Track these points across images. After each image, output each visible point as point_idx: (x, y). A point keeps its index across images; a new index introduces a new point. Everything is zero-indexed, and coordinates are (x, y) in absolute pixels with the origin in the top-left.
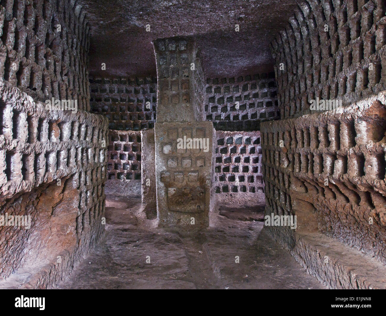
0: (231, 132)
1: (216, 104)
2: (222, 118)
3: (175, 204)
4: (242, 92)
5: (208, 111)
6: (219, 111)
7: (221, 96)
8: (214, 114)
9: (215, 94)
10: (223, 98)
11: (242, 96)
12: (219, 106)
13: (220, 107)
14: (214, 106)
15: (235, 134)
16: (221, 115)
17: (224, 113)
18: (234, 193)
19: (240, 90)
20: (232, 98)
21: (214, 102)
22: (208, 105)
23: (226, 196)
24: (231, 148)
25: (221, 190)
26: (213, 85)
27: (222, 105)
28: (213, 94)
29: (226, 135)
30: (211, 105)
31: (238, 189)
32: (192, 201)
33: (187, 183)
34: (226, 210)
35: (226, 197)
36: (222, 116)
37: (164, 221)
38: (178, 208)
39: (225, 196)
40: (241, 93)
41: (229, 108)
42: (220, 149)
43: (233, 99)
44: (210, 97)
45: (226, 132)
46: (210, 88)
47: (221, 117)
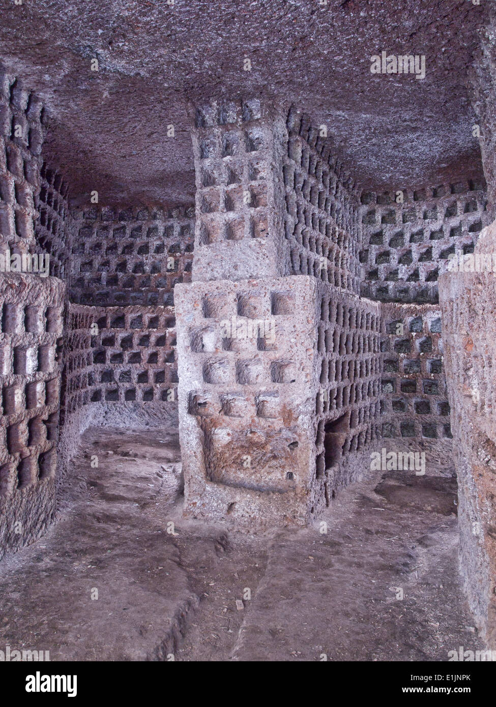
0: (417, 307)
1: (386, 247)
2: (400, 276)
3: (234, 466)
4: (444, 219)
5: (369, 262)
6: (394, 262)
7: (397, 230)
8: (382, 267)
9: (384, 225)
10: (401, 235)
11: (444, 228)
12: (393, 250)
13: (395, 254)
14: (382, 251)
15: (426, 311)
16: (398, 269)
17: (404, 265)
18: (429, 439)
19: (440, 216)
20: (423, 234)
21: (381, 242)
22: (367, 251)
23: (411, 444)
24: (421, 340)
25: (398, 431)
26: (377, 206)
27: (399, 248)
28: (378, 227)
29: (406, 313)
30: (374, 250)
31: (438, 430)
32: (274, 462)
33: (253, 421)
34: (396, 479)
35: (410, 447)
36: (399, 271)
37: (195, 503)
38: (242, 476)
39: (407, 444)
40: (441, 222)
41: (415, 256)
42: (393, 343)
43: (425, 234)
44: (372, 232)
45: (405, 306)
46: (372, 213)
47: (397, 273)
